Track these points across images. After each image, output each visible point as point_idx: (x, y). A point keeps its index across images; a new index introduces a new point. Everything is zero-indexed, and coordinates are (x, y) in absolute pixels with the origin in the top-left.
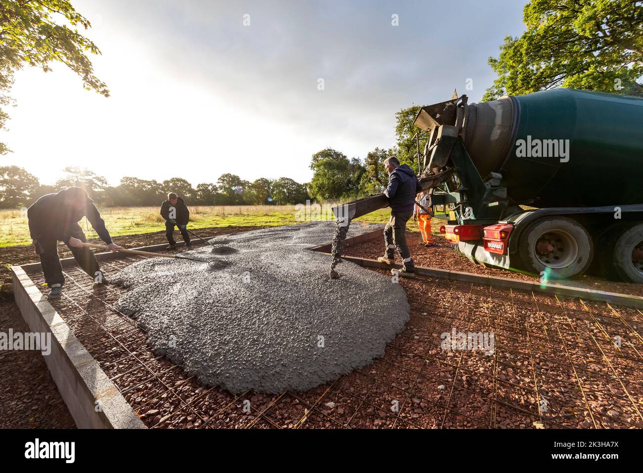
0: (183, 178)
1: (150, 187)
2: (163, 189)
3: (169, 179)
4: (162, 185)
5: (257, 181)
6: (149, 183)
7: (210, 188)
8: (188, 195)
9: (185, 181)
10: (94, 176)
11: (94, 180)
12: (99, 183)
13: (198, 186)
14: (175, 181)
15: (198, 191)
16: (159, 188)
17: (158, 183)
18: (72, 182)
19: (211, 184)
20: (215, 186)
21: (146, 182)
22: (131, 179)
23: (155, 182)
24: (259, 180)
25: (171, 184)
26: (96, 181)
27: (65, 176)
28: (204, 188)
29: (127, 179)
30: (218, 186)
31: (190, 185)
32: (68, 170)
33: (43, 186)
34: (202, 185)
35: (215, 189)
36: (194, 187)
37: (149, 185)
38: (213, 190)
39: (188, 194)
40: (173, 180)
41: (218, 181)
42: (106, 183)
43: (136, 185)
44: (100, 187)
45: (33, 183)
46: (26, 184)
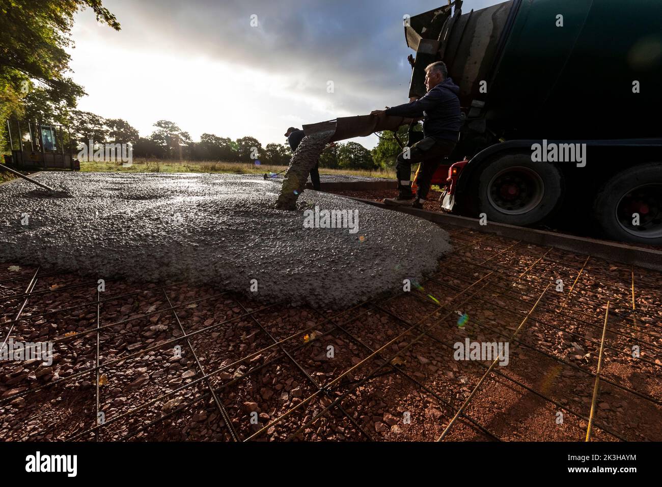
0: (254, 138)
1: (225, 144)
2: (236, 147)
3: (241, 138)
4: (235, 143)
6: (224, 141)
7: (278, 148)
9: (256, 141)
10: (179, 131)
11: (180, 135)
12: (184, 138)
13: (268, 146)
14: (247, 140)
15: (267, 151)
16: (233, 146)
17: (232, 141)
18: (163, 136)
19: (280, 145)
20: (283, 147)
21: (222, 139)
22: (209, 136)
23: (229, 139)
25: (243, 143)
26: (181, 137)
27: (157, 130)
28: (272, 148)
29: (206, 136)
30: (285, 147)
31: (260, 144)
32: (159, 124)
33: (141, 138)
34: (272, 145)
35: (283, 150)
36: (264, 147)
38: (280, 151)
39: (259, 153)
40: (245, 139)
41: (286, 142)
42: (189, 139)
43: (214, 142)
44: (184, 142)
45: (135, 136)
46: (129, 136)
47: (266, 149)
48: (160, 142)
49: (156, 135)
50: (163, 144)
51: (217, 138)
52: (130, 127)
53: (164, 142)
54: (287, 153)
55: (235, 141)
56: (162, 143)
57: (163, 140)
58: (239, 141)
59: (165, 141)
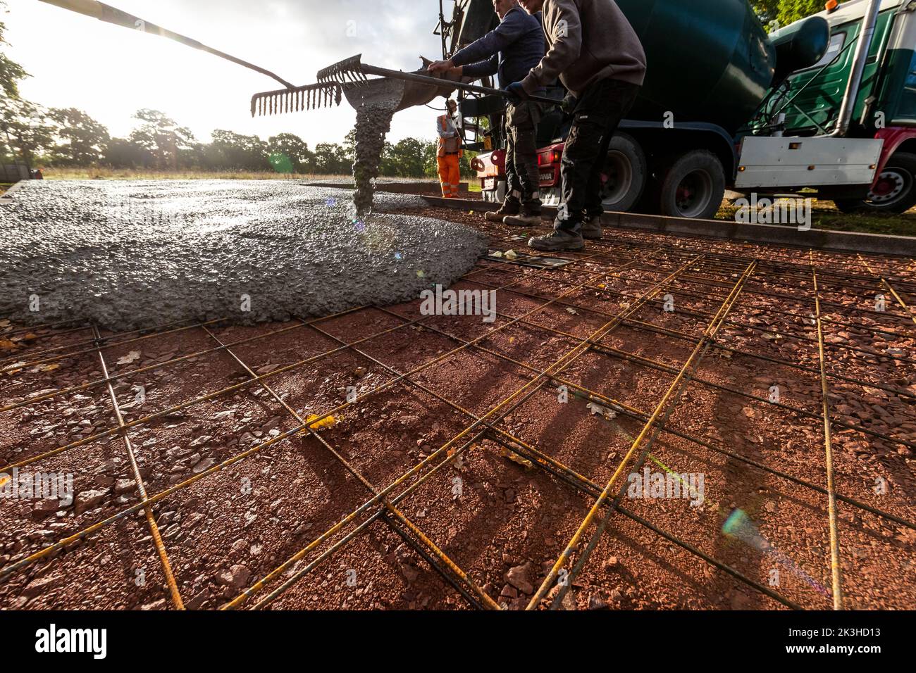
0: (296, 135)
1: (251, 145)
2: (269, 150)
3: (276, 135)
4: (267, 144)
5: (402, 142)
6: (249, 140)
7: (334, 150)
8: (304, 161)
9: (298, 139)
10: (175, 127)
11: (177, 132)
12: (184, 138)
13: (317, 148)
14: (284, 138)
15: (318, 154)
16: (264, 148)
17: (261, 140)
18: (150, 135)
19: (336, 145)
20: (341, 147)
21: (245, 137)
22: (224, 132)
23: (257, 139)
24: (405, 141)
25: (280, 143)
26: (180, 135)
27: (140, 125)
28: (325, 150)
29: (221, 132)
30: (345, 147)
31: (305, 145)
32: (140, 115)
33: (115, 139)
34: (323, 146)
35: (341, 153)
36: (312, 148)
37: (249, 143)
38: (338, 154)
39: (305, 158)
40: (281, 137)
41: (345, 140)
42: (193, 138)
43: (233, 141)
44: (185, 143)
45: (102, 135)
46: (92, 136)
47: (315, 152)
48: (145, 143)
49: (138, 133)
50: (152, 148)
51: (237, 136)
52: (91, 121)
53: (152, 144)
54: (348, 157)
55: (267, 140)
56: (150, 145)
57: (151, 140)
58: (272, 139)
59: (154, 142)
